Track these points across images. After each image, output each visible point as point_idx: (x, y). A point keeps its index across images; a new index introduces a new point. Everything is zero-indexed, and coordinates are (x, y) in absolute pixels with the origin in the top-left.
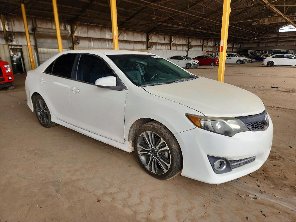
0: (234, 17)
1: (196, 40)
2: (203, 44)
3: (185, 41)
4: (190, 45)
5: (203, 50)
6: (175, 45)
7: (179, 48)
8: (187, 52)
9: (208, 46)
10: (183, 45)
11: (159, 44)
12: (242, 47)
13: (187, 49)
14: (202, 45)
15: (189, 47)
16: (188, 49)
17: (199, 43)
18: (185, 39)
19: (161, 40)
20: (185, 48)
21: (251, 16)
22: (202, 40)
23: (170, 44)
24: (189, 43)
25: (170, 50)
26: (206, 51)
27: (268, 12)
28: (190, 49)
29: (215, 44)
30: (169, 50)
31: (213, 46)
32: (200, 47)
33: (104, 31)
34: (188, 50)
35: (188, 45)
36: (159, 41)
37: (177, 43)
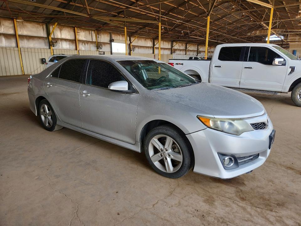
0: (215, 22)
21: (231, 22)
27: (247, 18)
33: (147, 41)
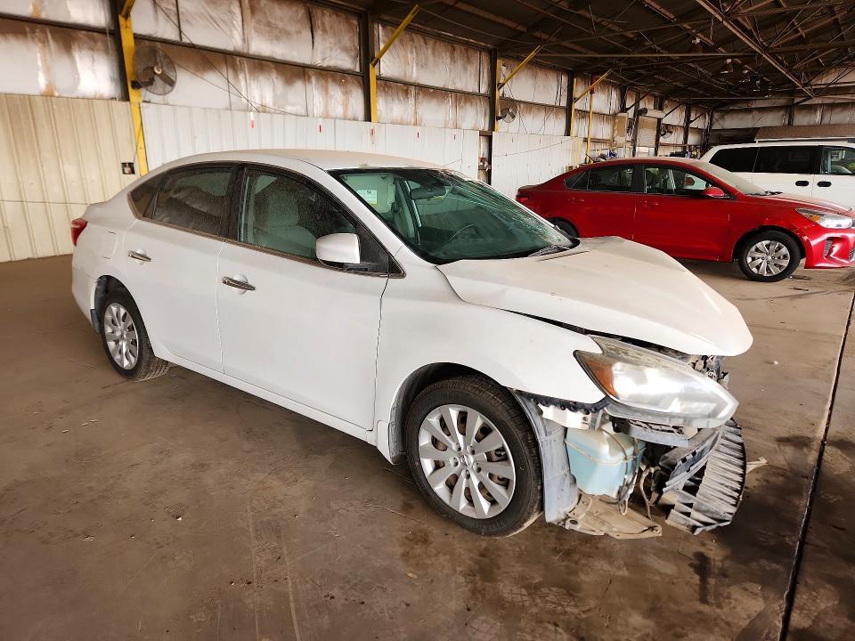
1: (535, 76)
2: (571, 100)
3: (472, 69)
4: (502, 98)
5: (568, 133)
6: (402, 87)
7: (435, 113)
8: (488, 137)
9: (594, 113)
10: (462, 97)
11: (261, 64)
12: (715, 127)
13: (484, 124)
14: (564, 103)
15: (498, 108)
16: (493, 119)
17: (548, 89)
18: (468, 61)
19: (277, 34)
20: (475, 117)
22: (564, 79)
23: (363, 78)
24: (494, 84)
25: (368, 118)
26: (586, 140)
28: (501, 125)
29: (623, 102)
30: (355, 119)
31: (615, 115)
32: (557, 114)
34: (492, 127)
35: (491, 99)
36: (261, 46)
37: (416, 75)
